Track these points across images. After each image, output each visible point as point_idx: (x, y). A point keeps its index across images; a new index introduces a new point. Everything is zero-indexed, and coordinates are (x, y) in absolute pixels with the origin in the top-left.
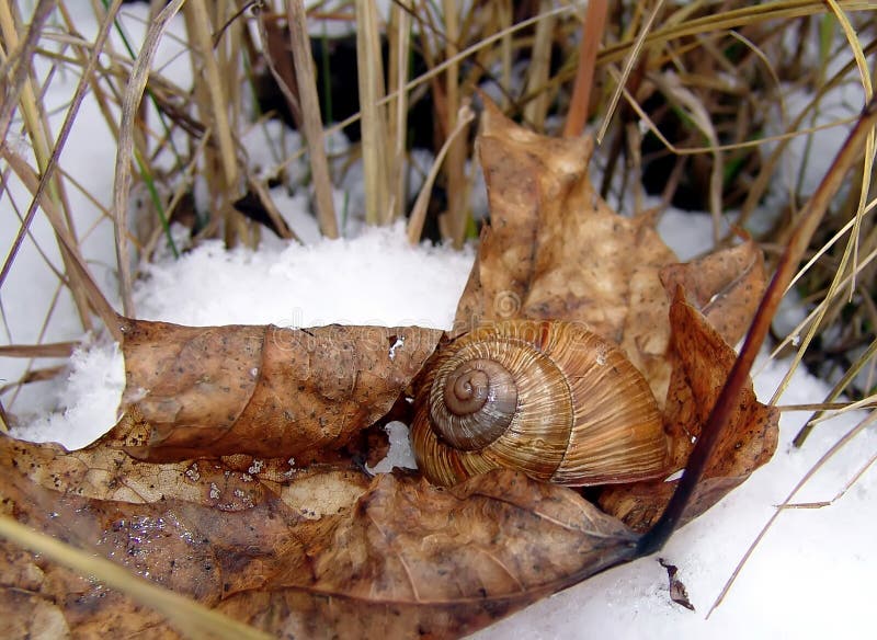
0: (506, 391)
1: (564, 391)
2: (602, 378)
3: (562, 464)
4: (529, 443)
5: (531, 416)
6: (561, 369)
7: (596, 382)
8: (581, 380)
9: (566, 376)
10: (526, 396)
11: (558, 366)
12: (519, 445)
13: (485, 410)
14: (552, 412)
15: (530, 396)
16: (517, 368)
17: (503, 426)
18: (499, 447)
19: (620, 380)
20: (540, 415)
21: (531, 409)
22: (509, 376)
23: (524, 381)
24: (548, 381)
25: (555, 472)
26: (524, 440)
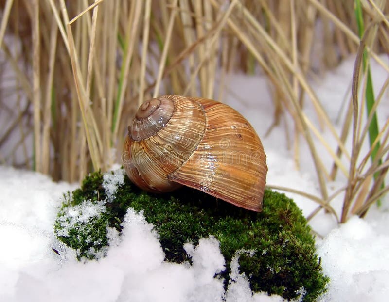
0: (165, 113)
1: (200, 130)
2: (227, 135)
3: (180, 168)
4: (163, 145)
5: (171, 132)
6: (207, 120)
7: (223, 134)
8: (213, 130)
9: (207, 125)
10: (175, 120)
11: (207, 118)
12: (158, 144)
13: (149, 118)
14: (184, 135)
15: (176, 121)
16: (179, 107)
17: (155, 130)
18: (148, 142)
19: (239, 142)
20: (176, 133)
21: (174, 128)
22: (173, 108)
23: (178, 114)
24: (192, 119)
25: (174, 171)
26: (161, 142)
